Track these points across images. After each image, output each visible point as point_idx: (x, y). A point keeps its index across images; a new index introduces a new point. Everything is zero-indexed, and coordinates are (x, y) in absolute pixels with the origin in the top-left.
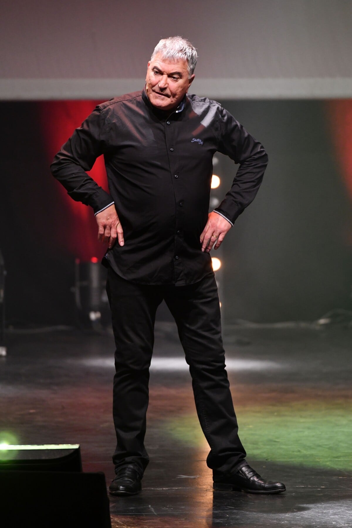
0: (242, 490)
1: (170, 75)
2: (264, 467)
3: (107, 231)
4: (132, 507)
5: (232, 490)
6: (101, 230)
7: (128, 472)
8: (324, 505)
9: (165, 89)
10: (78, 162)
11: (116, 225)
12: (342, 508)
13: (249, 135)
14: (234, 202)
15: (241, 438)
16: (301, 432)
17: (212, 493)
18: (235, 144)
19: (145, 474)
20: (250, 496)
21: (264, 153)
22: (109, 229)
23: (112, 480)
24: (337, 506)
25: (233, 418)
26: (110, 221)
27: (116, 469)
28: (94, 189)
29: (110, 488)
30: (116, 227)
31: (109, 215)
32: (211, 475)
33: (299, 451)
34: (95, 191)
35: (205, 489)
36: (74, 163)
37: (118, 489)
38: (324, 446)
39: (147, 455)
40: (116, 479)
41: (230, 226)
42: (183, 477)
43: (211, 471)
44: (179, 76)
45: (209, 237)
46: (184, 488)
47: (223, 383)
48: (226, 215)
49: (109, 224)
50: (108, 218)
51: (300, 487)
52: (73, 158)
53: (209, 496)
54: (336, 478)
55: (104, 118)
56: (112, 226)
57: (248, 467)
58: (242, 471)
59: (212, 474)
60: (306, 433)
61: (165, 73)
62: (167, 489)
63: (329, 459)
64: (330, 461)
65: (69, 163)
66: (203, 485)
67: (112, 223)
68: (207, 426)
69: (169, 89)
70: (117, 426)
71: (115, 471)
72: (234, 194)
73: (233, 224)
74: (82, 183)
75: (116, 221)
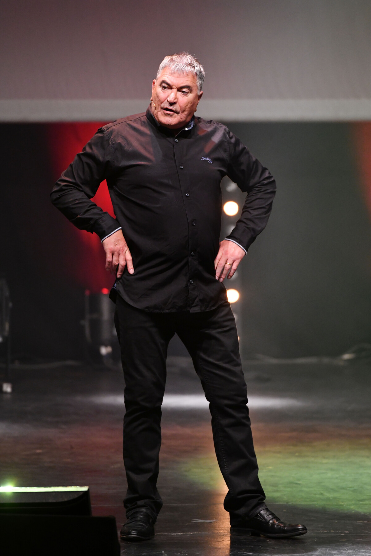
0: (261, 535)
1: (180, 89)
2: (284, 510)
3: (115, 258)
4: (145, 553)
5: (250, 535)
6: (109, 257)
7: (140, 517)
8: (347, 551)
9: (175, 103)
10: (81, 187)
11: (124, 252)
12: (366, 554)
13: (256, 160)
14: (246, 229)
15: (261, 480)
16: (323, 473)
17: (229, 538)
18: (244, 167)
19: (158, 517)
20: (269, 542)
21: (272, 179)
22: (118, 256)
23: (123, 524)
24: (361, 552)
25: (253, 459)
26: (118, 247)
27: (127, 513)
28: (100, 214)
29: (121, 533)
30: (124, 254)
31: (117, 241)
32: (228, 519)
33: (322, 494)
34: (101, 216)
35: (222, 534)
36: (77, 189)
37: (130, 533)
38: (348, 489)
39: (160, 498)
40: (127, 524)
41: (244, 253)
42: (199, 522)
43: (227, 514)
44: (189, 90)
45: (223, 264)
46: (200, 533)
47: (244, 421)
48: (240, 242)
49: (118, 250)
50: (116, 244)
51: (323, 532)
52: (76, 184)
53: (226, 542)
54: (360, 522)
55: (108, 139)
56: (121, 252)
57: (267, 510)
58: (260, 514)
59: (229, 517)
60: (329, 474)
61: (174, 87)
62: (182, 534)
63: (353, 502)
64: (354, 504)
65: (72, 189)
66: (220, 530)
67: (120, 249)
68: (226, 466)
69: (179, 104)
70: (128, 468)
71: (127, 515)
72: (245, 221)
73: (247, 252)
74: (87, 208)
75: (124, 247)
